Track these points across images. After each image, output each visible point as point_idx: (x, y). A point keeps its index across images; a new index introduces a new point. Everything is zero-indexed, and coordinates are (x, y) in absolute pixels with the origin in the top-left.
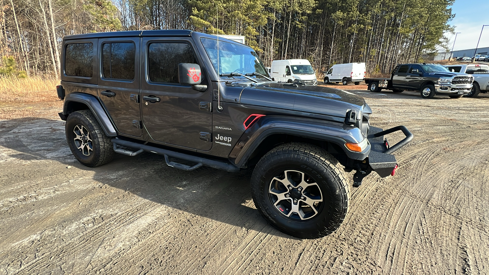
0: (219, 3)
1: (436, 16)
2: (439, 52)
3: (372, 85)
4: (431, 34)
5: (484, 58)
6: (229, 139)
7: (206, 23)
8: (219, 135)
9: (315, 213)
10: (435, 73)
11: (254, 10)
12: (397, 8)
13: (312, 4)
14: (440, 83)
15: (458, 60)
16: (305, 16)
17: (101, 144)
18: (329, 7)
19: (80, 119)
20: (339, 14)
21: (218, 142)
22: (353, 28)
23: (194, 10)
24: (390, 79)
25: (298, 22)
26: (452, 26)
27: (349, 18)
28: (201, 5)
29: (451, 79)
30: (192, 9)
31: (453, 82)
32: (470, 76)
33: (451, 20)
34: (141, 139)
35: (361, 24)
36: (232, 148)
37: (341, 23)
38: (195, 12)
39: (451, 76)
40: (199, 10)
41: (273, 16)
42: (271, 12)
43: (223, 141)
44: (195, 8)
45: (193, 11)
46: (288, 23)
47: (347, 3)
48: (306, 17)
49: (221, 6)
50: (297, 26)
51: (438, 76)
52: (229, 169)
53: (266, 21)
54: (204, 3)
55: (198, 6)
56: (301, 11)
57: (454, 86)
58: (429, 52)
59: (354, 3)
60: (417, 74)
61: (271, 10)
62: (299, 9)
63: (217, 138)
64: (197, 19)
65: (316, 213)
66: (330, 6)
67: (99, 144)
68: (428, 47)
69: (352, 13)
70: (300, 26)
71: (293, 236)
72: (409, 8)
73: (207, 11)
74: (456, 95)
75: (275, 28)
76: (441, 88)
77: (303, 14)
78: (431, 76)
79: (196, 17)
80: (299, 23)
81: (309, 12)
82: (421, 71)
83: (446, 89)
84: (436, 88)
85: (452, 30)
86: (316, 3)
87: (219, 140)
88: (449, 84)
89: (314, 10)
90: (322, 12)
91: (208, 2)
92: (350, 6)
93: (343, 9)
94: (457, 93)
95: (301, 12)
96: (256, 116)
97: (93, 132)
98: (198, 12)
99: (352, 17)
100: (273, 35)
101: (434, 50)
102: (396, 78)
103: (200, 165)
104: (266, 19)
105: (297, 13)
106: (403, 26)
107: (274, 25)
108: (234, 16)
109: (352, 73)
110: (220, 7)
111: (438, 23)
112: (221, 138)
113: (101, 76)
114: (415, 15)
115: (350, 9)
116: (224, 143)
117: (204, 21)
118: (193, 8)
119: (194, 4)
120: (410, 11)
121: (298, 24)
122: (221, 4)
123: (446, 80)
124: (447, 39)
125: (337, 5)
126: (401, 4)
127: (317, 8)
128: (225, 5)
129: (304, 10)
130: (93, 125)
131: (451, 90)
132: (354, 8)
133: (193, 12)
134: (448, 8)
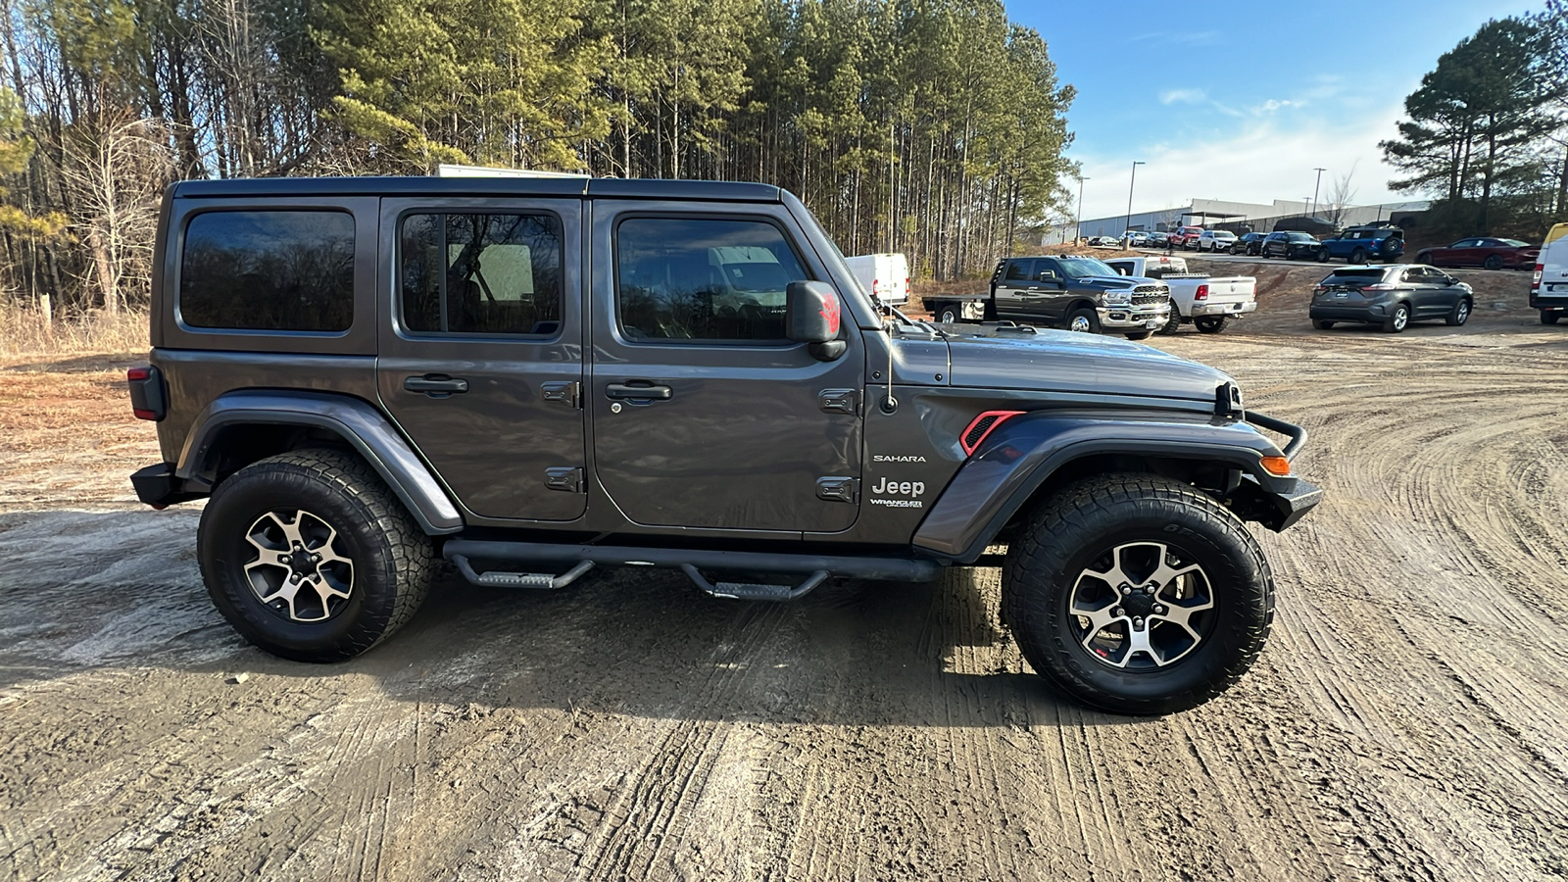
0: (443, 61)
1: (1038, 136)
2: (1052, 223)
3: (945, 316)
4: (1033, 179)
5: (1144, 238)
6: (918, 488)
7: (398, 122)
8: (883, 479)
9: (1194, 641)
10: (1092, 279)
11: (563, 89)
12: (951, 110)
13: (738, 86)
14: (1107, 304)
15: (1090, 244)
16: (717, 118)
17: (398, 569)
18: (781, 98)
19: (302, 484)
20: (815, 117)
21: (880, 501)
22: (854, 159)
23: (347, 76)
24: (989, 297)
25: (699, 135)
26: (1073, 162)
27: (841, 129)
28: (374, 61)
29: (1129, 294)
30: (339, 73)
31: (1135, 301)
32: (1158, 283)
33: (1069, 146)
34: (583, 525)
35: (873, 146)
36: (923, 514)
37: (821, 142)
38: (355, 83)
39: (1127, 286)
40: (367, 77)
41: (626, 113)
42: (615, 99)
43: (899, 496)
44: (353, 70)
45: (346, 80)
46: (672, 136)
47: (830, 90)
48: (720, 120)
49: (452, 72)
50: (698, 145)
51: (1101, 286)
52: (919, 575)
53: (608, 128)
54: (384, 56)
55: (360, 62)
56: (707, 101)
57: (1137, 309)
58: (1030, 224)
59: (848, 90)
60: (1054, 282)
61: (617, 95)
62: (701, 98)
63: (879, 488)
64: (362, 108)
65: (1198, 638)
66: (784, 93)
67: (392, 568)
68: (1028, 212)
69: (847, 117)
70: (708, 149)
71: (1139, 716)
72: (979, 113)
73: (395, 83)
74: (1142, 330)
75: (630, 148)
76: (1111, 316)
77: (714, 112)
78: (1084, 286)
79: (359, 102)
80: (703, 138)
81: (729, 107)
82: (1060, 276)
83: (1122, 317)
84: (1100, 315)
85: (1075, 171)
86: (747, 84)
87: (886, 496)
88: (1125, 304)
89: (743, 101)
90: (767, 110)
91: (401, 56)
92: (838, 96)
93: (824, 106)
94: (1144, 326)
95: (708, 106)
96: (996, 417)
97: (366, 530)
98: (364, 86)
99: (848, 128)
100: (627, 169)
101: (1041, 219)
102: (1002, 293)
103: (822, 576)
104: (607, 122)
105: (697, 108)
106: (970, 158)
107: (628, 139)
108: (497, 106)
109: (876, 282)
110: (450, 74)
111: (1043, 153)
112: (892, 487)
113: (396, 326)
114: (995, 130)
115: (839, 105)
116: (899, 502)
117: (390, 118)
118: (343, 70)
119: (346, 57)
120: (982, 120)
121: (701, 141)
122: (451, 65)
123: (1119, 295)
124: (1068, 192)
125: (803, 91)
126: (961, 101)
127: (750, 96)
128: (464, 69)
129: (716, 101)
130: (365, 501)
131: (1133, 319)
132: (850, 103)
133: (342, 82)
134: (1058, 117)
